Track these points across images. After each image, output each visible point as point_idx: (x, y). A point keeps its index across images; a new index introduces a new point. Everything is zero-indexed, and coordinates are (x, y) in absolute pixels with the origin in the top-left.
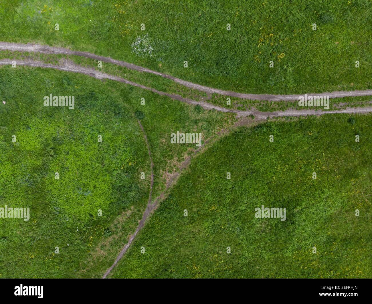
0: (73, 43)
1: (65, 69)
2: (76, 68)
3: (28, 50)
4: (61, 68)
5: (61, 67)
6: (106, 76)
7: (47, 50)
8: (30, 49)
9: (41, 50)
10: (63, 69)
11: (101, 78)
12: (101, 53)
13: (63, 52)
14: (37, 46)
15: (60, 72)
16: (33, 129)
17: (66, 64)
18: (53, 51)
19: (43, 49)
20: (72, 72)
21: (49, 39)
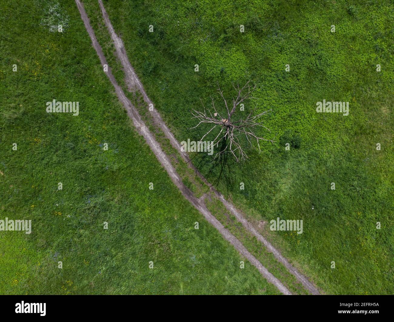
0: (106, 92)
1: (138, 81)
2: (128, 72)
3: (148, 131)
4: (141, 86)
6: (114, 36)
7: (133, 113)
8: (144, 130)
9: (138, 119)
10: (139, 84)
11: (120, 39)
12: (96, 57)
13: (123, 96)
14: (137, 125)
15: (144, 83)
16: (220, 67)
17: (133, 83)
18: (130, 106)
19: (135, 117)
20: (137, 72)
21: (120, 118)
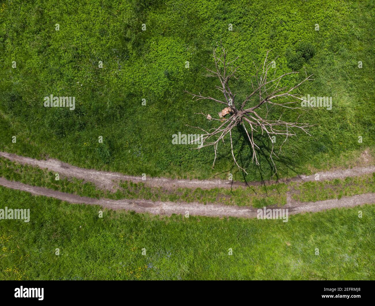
0: (96, 218)
1: (110, 175)
2: (92, 177)
3: (172, 204)
4: (117, 175)
5: (118, 177)
6: (42, 164)
7: (141, 206)
8: (168, 207)
9: (151, 206)
10: (115, 175)
11: (50, 160)
12: (50, 201)
13: (114, 203)
14: (157, 211)
15: (118, 170)
16: (162, 74)
17: (108, 182)
18: (131, 203)
19: (146, 207)
20: (99, 169)
21: (135, 224)
